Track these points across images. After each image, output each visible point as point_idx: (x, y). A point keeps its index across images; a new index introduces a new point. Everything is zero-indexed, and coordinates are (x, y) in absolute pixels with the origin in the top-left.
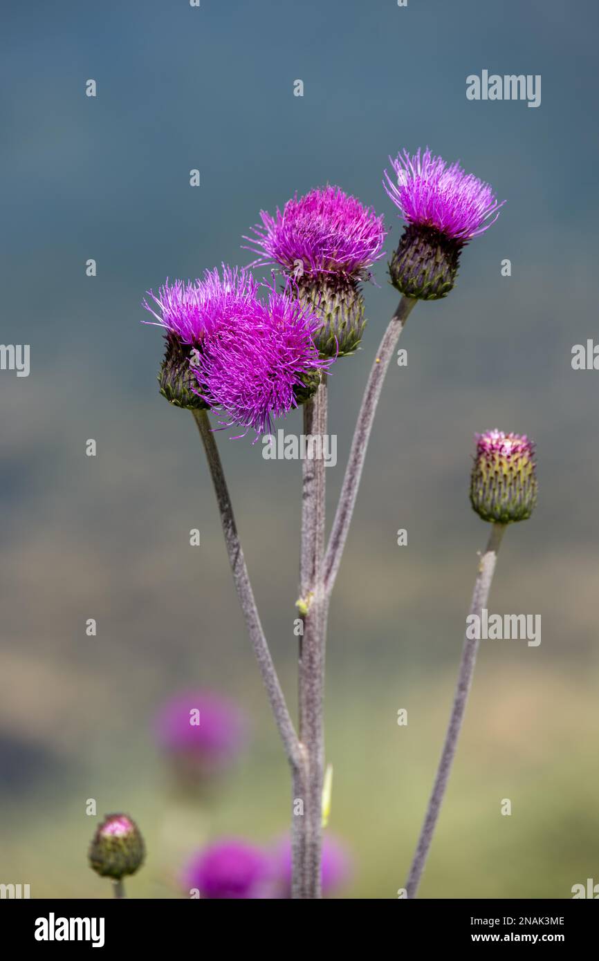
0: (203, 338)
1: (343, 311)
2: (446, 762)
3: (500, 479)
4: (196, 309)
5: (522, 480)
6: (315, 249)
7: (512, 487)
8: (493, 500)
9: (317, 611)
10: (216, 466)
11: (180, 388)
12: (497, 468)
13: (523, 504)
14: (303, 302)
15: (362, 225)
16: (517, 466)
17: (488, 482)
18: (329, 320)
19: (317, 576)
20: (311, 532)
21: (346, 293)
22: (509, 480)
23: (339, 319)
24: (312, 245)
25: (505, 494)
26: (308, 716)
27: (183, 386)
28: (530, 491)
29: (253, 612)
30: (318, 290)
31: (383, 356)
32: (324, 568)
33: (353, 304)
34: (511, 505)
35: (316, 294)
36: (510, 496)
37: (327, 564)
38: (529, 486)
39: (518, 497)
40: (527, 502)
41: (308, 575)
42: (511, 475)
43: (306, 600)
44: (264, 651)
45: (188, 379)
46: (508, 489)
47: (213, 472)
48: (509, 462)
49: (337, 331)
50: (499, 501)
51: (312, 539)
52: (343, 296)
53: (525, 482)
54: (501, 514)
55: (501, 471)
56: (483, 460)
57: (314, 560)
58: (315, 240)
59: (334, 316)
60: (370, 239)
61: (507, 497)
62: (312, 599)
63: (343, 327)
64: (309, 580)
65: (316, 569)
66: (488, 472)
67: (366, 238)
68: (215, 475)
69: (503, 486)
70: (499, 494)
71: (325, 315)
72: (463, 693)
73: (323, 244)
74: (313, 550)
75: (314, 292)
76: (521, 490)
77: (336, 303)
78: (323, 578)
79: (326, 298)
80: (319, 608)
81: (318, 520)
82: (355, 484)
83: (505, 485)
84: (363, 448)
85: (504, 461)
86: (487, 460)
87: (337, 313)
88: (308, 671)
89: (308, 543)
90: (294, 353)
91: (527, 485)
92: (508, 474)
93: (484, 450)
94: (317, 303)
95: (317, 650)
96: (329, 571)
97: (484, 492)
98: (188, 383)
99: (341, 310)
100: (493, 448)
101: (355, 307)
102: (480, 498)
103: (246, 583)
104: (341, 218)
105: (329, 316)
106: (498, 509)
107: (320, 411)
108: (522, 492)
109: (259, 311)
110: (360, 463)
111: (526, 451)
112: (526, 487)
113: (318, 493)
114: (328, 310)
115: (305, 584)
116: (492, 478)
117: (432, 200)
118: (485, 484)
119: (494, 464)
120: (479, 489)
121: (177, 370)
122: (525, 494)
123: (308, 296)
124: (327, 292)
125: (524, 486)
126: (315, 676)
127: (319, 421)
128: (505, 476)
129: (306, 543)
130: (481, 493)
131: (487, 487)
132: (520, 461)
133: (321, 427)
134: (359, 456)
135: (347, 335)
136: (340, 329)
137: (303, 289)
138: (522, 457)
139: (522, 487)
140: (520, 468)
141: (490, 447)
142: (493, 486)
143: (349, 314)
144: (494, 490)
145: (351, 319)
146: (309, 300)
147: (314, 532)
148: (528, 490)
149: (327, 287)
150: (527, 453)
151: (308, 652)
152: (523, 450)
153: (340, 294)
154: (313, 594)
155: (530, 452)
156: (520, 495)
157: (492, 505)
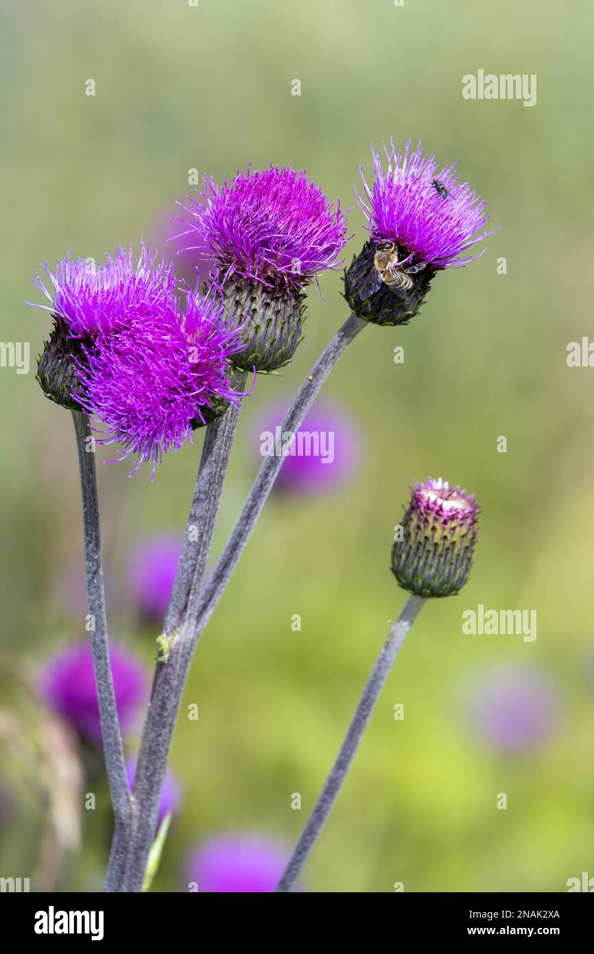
0: (95, 337)
1: (276, 323)
2: (306, 844)
3: (430, 547)
4: (95, 298)
5: (456, 551)
6: (256, 246)
7: (442, 559)
8: (416, 569)
9: (181, 651)
10: (88, 472)
11: (58, 383)
12: (428, 532)
13: (451, 581)
14: (229, 303)
15: (319, 226)
16: (452, 535)
17: (414, 546)
18: (256, 332)
19: (189, 612)
20: (190, 562)
21: (285, 302)
22: (440, 549)
23: (269, 333)
24: (254, 242)
25: (431, 566)
26: (147, 768)
27: (63, 382)
28: (463, 567)
29: (103, 641)
30: (250, 292)
31: (317, 374)
32: (199, 602)
33: (289, 317)
34: (436, 579)
35: (247, 297)
36: (437, 569)
37: (203, 598)
38: (463, 560)
39: (447, 571)
40: (456, 578)
41: (177, 611)
42: (444, 544)
43: (170, 638)
44: (108, 687)
45: (70, 375)
46: (436, 561)
47: (83, 478)
48: (444, 529)
49: (264, 346)
50: (423, 572)
51: (190, 570)
52: (280, 306)
53: (458, 555)
54: (423, 587)
55: (433, 537)
56: (414, 516)
57: (188, 594)
58: (258, 237)
59: (263, 329)
60: (325, 246)
61: (433, 570)
62: (177, 638)
63: (272, 344)
64: (178, 616)
65: (189, 604)
66: (417, 534)
67: (321, 244)
68: (85, 482)
69: (431, 555)
70: (425, 564)
71: (254, 325)
72: (341, 772)
73: (266, 243)
74: (190, 583)
75: (245, 295)
76: (452, 564)
77: (270, 313)
78: (196, 614)
79: (257, 305)
80: (184, 648)
81: (202, 549)
82: (256, 513)
83: (434, 555)
84: (273, 474)
85: (438, 525)
86: (419, 519)
87: (268, 326)
88: (157, 718)
89: (185, 574)
90: (199, 381)
91: (460, 558)
92: (441, 543)
93: (419, 507)
94: (246, 309)
95: (172, 696)
96: (205, 607)
97: (408, 556)
98: (69, 379)
99: (273, 322)
100: (428, 507)
101: (291, 321)
102: (402, 563)
103: (100, 608)
104: (295, 214)
105: (258, 327)
106: (420, 581)
107: (227, 428)
108: (453, 567)
109: (170, 317)
110: (266, 490)
111: (467, 518)
112: (459, 562)
113: (207, 520)
114: (258, 319)
115: (171, 619)
116: (420, 543)
117: (407, 218)
118: (411, 547)
119: (425, 527)
120: (403, 552)
121: (60, 361)
122: (456, 569)
123: (238, 298)
124: (260, 298)
125: (457, 560)
126: (164, 726)
127: (225, 439)
128: (436, 544)
129: (182, 574)
130: (404, 556)
131: (412, 551)
132: (458, 530)
133: (226, 445)
134: (267, 482)
135: (275, 353)
136: (267, 345)
137: (233, 287)
138: (461, 525)
139: (454, 561)
140: (455, 538)
141: (425, 504)
142: (420, 553)
143: (282, 329)
144: (420, 558)
145: (283, 335)
146: (237, 303)
147: (195, 562)
148: (462, 565)
149: (263, 292)
150: (469, 521)
151: (160, 697)
152: (464, 518)
153: (277, 302)
154: (178, 633)
155: (473, 519)
156: (450, 570)
157: (414, 575)
